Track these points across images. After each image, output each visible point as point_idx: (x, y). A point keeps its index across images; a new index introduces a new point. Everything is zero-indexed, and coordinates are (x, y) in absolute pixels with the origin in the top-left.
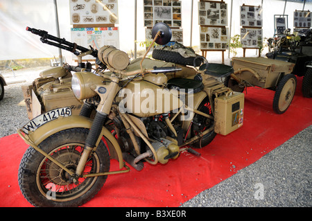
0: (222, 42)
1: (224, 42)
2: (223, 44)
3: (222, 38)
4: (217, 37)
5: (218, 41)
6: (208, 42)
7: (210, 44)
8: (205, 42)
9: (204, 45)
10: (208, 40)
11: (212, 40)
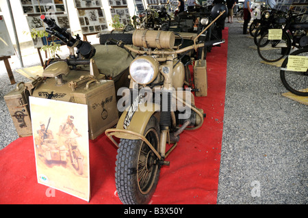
0: (101, 24)
1: (103, 24)
2: (102, 26)
3: (100, 20)
4: (95, 20)
5: (97, 23)
6: (88, 26)
7: (90, 27)
8: (86, 26)
9: (85, 29)
10: (88, 24)
11: (92, 23)
